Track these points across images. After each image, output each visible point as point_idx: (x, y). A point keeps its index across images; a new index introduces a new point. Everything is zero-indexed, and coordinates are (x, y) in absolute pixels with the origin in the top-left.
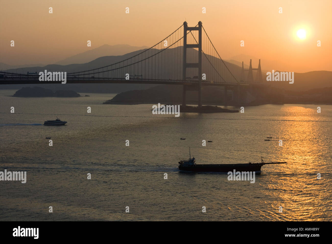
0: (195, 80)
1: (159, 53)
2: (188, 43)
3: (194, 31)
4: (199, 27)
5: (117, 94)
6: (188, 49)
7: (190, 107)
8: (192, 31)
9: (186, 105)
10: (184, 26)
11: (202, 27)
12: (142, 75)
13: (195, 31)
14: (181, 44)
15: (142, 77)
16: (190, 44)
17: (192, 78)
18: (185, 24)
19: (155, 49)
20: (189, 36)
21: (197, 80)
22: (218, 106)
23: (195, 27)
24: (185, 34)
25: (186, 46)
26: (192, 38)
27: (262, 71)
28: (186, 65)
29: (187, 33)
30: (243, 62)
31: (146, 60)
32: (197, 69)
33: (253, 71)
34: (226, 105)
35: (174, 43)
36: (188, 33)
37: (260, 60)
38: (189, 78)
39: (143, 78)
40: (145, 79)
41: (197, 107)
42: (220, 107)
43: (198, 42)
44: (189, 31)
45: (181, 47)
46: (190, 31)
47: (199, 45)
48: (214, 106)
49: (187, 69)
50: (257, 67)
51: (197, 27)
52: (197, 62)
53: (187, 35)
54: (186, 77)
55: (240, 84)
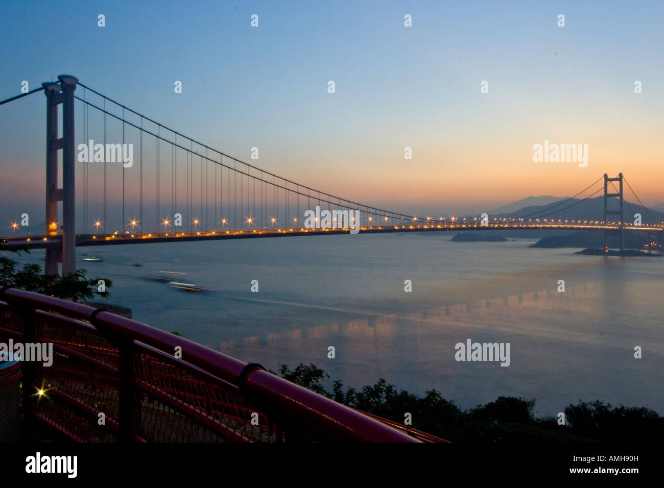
1: (580, 202)
2: (609, 192)
3: (615, 182)
4: (620, 178)
5: (540, 239)
6: (609, 199)
8: (613, 182)
10: (605, 178)
11: (623, 178)
14: (602, 193)
16: (611, 193)
18: (606, 176)
19: (576, 199)
20: (610, 186)
24: (606, 185)
25: (607, 196)
26: (613, 188)
29: (608, 184)
31: (568, 208)
35: (595, 193)
41: (619, 250)
43: (619, 192)
45: (601, 197)
46: (611, 182)
47: (620, 194)
51: (618, 179)
52: (619, 209)
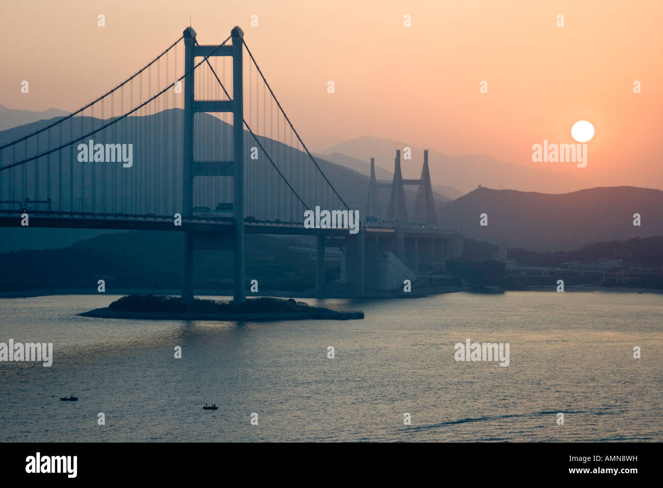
0: (221, 214)
1: (105, 127)
3: (218, 57)
4: (235, 46)
7: (208, 302)
9: (196, 297)
10: (186, 43)
11: (244, 46)
12: (49, 199)
13: (220, 59)
15: (50, 206)
16: (206, 99)
17: (213, 208)
18: (189, 35)
20: (202, 73)
21: (229, 214)
22: (297, 300)
23: (221, 45)
24: (190, 69)
25: (193, 106)
26: (212, 81)
27: (433, 190)
28: (193, 168)
29: (195, 66)
30: (373, 160)
31: (63, 149)
32: (229, 179)
33: (405, 187)
34: (320, 296)
35: (155, 97)
36: (200, 64)
37: (426, 153)
38: (206, 208)
39: (55, 208)
40: (60, 213)
41: (231, 302)
42: (304, 303)
43: (231, 94)
44: (202, 58)
46: (206, 59)
48: (284, 299)
49: (197, 179)
50: (418, 176)
51: (229, 47)
52: (230, 157)
53: (197, 71)
54: (194, 206)
55: (368, 230)
